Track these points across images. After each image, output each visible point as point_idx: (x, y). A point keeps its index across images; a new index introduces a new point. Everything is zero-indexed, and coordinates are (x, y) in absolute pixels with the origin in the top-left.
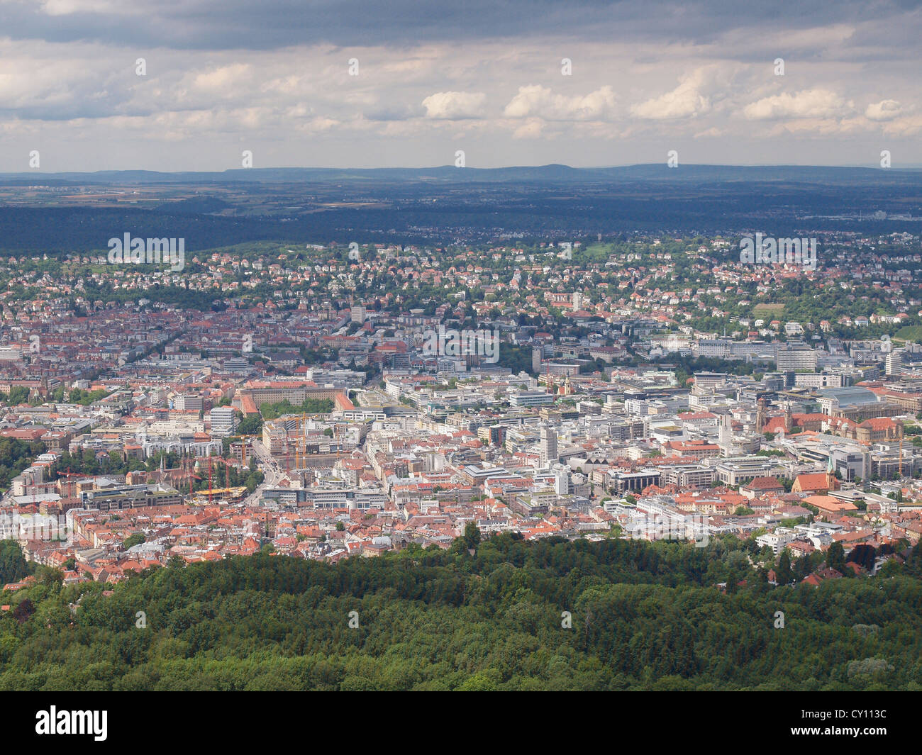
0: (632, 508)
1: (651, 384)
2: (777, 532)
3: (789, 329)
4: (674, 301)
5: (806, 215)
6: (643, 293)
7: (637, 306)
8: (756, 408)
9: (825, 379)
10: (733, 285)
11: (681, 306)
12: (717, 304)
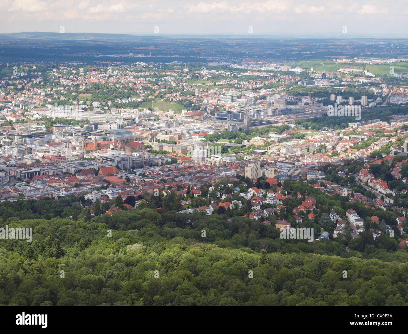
0: (29, 186)
1: (34, 131)
2: (93, 193)
3: (94, 105)
4: (43, 93)
5: (100, 55)
6: (29, 90)
7: (27, 96)
8: (81, 140)
9: (110, 126)
10: (69, 86)
11: (46, 95)
12: (62, 94)
